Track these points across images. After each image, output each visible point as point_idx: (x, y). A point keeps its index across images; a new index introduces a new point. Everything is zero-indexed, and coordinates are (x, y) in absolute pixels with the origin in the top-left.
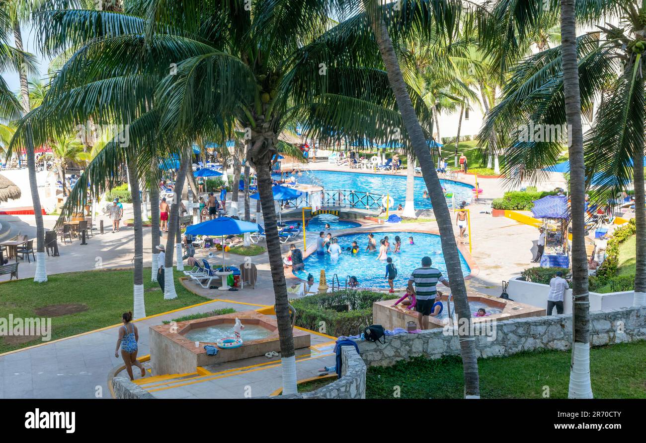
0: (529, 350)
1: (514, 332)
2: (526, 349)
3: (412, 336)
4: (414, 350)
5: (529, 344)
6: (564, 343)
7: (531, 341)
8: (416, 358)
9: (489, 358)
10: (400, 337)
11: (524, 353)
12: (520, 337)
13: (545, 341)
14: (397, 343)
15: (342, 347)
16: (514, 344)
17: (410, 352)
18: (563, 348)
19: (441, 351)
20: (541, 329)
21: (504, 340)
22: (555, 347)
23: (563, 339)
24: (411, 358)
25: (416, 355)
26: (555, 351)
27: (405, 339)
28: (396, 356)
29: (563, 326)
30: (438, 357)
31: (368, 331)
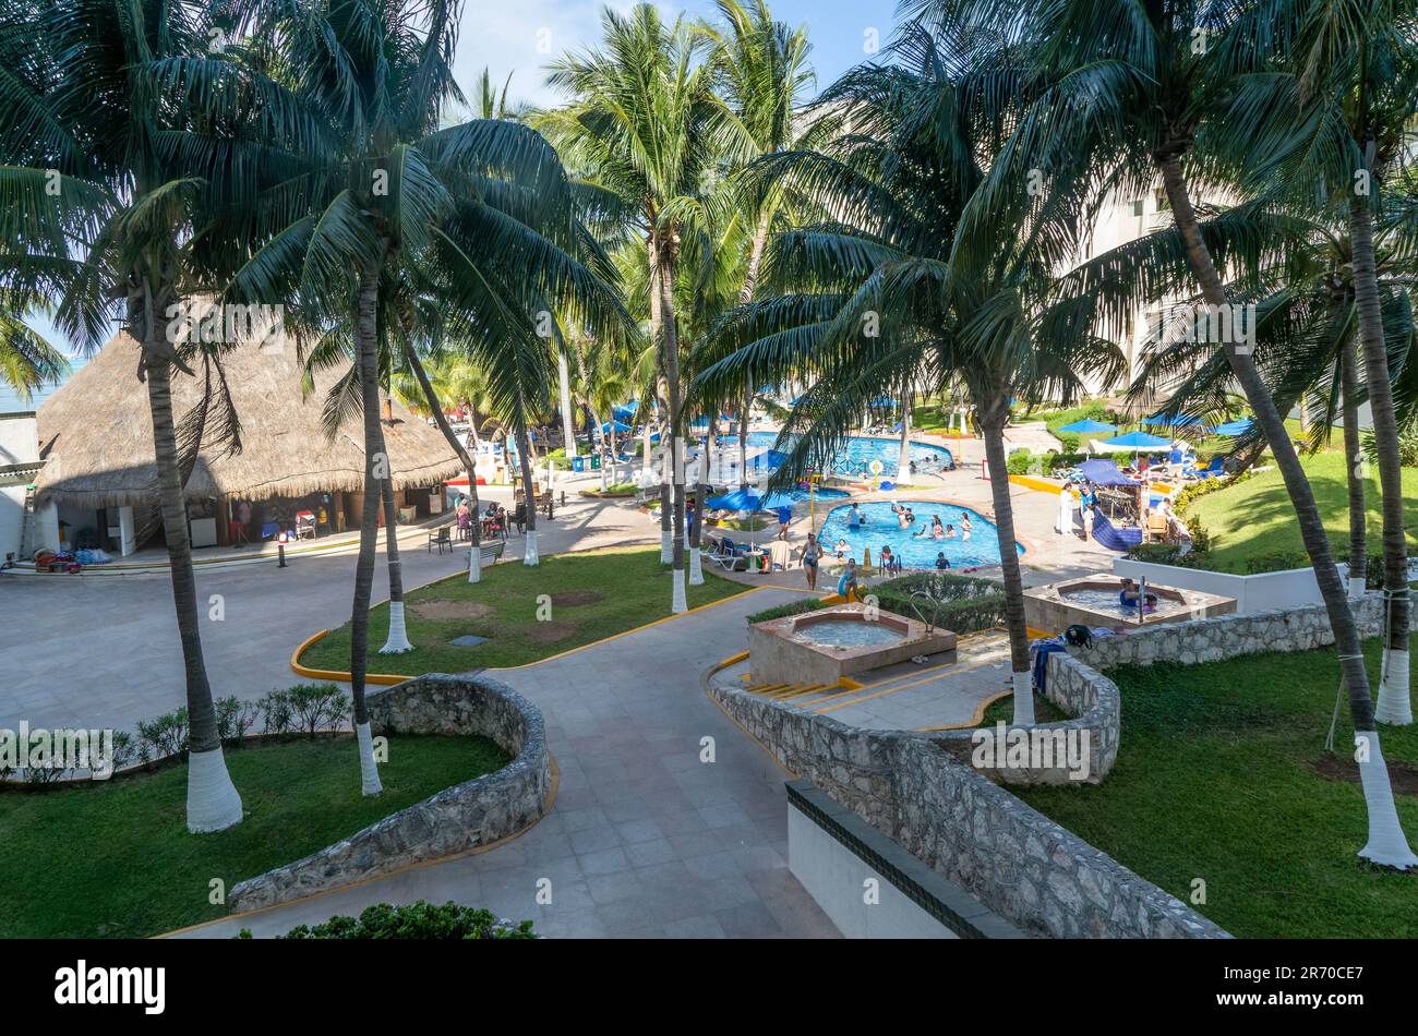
0: (1249, 653)
1: (1233, 630)
2: (1246, 651)
3: (1119, 638)
4: (1122, 655)
5: (1250, 645)
6: (1288, 642)
7: (1251, 640)
8: (1124, 666)
9: (1205, 663)
10: (1108, 639)
11: (1244, 657)
12: (1240, 636)
13: (1267, 640)
14: (1103, 647)
15: (1051, 654)
16: (1233, 645)
17: (1118, 657)
18: (1287, 649)
19: (1152, 655)
20: (1263, 626)
21: (1222, 640)
22: (1278, 648)
23: (1286, 637)
24: (1119, 665)
25: (1124, 662)
26: (1277, 652)
27: (1112, 641)
28: (1102, 663)
29: (1287, 622)
30: (1148, 663)
31: (1074, 633)
